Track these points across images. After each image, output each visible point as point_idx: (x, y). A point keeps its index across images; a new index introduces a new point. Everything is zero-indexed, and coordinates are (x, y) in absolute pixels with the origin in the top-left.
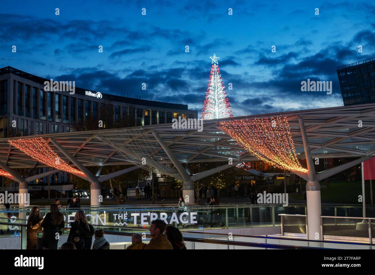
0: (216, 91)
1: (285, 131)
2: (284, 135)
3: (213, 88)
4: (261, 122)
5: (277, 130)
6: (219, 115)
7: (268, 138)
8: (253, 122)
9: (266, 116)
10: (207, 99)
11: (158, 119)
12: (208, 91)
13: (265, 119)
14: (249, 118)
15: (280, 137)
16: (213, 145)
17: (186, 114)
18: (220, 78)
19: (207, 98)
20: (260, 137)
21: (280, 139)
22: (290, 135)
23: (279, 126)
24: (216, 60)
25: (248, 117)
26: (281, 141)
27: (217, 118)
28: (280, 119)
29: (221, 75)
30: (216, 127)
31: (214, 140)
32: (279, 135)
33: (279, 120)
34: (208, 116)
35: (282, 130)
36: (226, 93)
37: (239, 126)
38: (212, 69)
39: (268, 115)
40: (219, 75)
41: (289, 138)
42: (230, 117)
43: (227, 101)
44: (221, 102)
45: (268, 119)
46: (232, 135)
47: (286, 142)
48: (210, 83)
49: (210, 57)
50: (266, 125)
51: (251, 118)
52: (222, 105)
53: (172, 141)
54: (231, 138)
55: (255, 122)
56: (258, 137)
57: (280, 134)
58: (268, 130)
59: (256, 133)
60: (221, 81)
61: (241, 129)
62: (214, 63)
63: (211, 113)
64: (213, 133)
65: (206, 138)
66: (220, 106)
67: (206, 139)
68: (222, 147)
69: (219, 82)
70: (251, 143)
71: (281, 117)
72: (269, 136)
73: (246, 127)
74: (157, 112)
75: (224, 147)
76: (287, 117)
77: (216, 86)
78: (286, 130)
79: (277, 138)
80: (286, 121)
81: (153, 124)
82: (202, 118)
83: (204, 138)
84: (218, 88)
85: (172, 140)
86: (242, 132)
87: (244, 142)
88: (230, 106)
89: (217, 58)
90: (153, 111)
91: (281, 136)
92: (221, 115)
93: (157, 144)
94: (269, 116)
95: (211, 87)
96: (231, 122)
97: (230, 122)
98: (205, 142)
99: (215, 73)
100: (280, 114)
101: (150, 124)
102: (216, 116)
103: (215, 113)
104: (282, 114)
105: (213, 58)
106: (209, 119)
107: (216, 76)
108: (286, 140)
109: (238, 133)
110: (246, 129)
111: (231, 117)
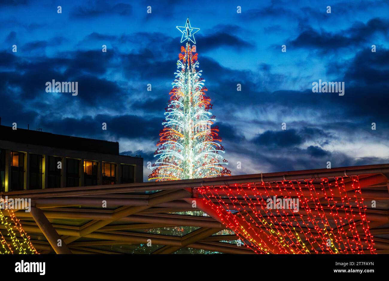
0: (190, 111)
1: (354, 213)
2: (351, 223)
3: (183, 101)
4: (298, 189)
5: (334, 211)
6: (196, 170)
7: (312, 228)
8: (278, 189)
9: (310, 176)
10: (167, 131)
11: (44, 176)
12: (169, 109)
13: (306, 183)
14: (267, 180)
15: (341, 227)
16: (180, 244)
17: (113, 166)
18: (201, 79)
19: (167, 127)
20: (294, 226)
21: (342, 231)
22: (365, 223)
23: (341, 200)
24: (192, 33)
25: (265, 176)
26: (344, 237)
27: (191, 178)
28: (342, 184)
29: (201, 71)
30: (186, 199)
31: (180, 230)
32: (339, 223)
33: (340, 185)
34: (169, 173)
35: (348, 212)
36: (213, 117)
37: (243, 199)
38: (180, 56)
39: (315, 173)
40: (197, 72)
41: (364, 231)
42: (222, 177)
43: (215, 135)
44: (202, 137)
45: (314, 183)
46: (225, 219)
47: (356, 239)
48: (175, 91)
49: (177, 27)
50: (309, 197)
51: (272, 180)
52: (201, 145)
53: (77, 231)
54: (223, 228)
55: (282, 189)
56: (289, 226)
57: (343, 218)
58: (313, 209)
59: (284, 216)
60: (201, 87)
61: (247, 205)
62: (187, 41)
63: (176, 165)
64: (181, 213)
65: (161, 227)
66: (198, 146)
67: (162, 230)
68: (199, 249)
69: (197, 89)
70: (271, 241)
71: (344, 178)
72: (315, 224)
73: (260, 200)
74: (42, 157)
75: (206, 250)
76: (360, 180)
77: (190, 98)
78: (356, 210)
79: (335, 229)
80: (358, 189)
81: (31, 187)
82: (153, 175)
83: (156, 226)
84: (193, 103)
85: (78, 228)
86: (250, 212)
87: (254, 239)
88: (222, 148)
89: (194, 30)
90: (31, 157)
91: (344, 226)
92: (199, 169)
93: (39, 238)
94: (316, 176)
95: (176, 101)
96: (225, 188)
97: (222, 189)
98: (159, 235)
99: (187, 66)
100: (343, 172)
101: (25, 188)
102: (188, 172)
103: (184, 164)
104: (347, 171)
105: (182, 29)
106: (171, 178)
107: (190, 73)
108: (355, 234)
109: (240, 216)
110: (260, 205)
111: (225, 175)
